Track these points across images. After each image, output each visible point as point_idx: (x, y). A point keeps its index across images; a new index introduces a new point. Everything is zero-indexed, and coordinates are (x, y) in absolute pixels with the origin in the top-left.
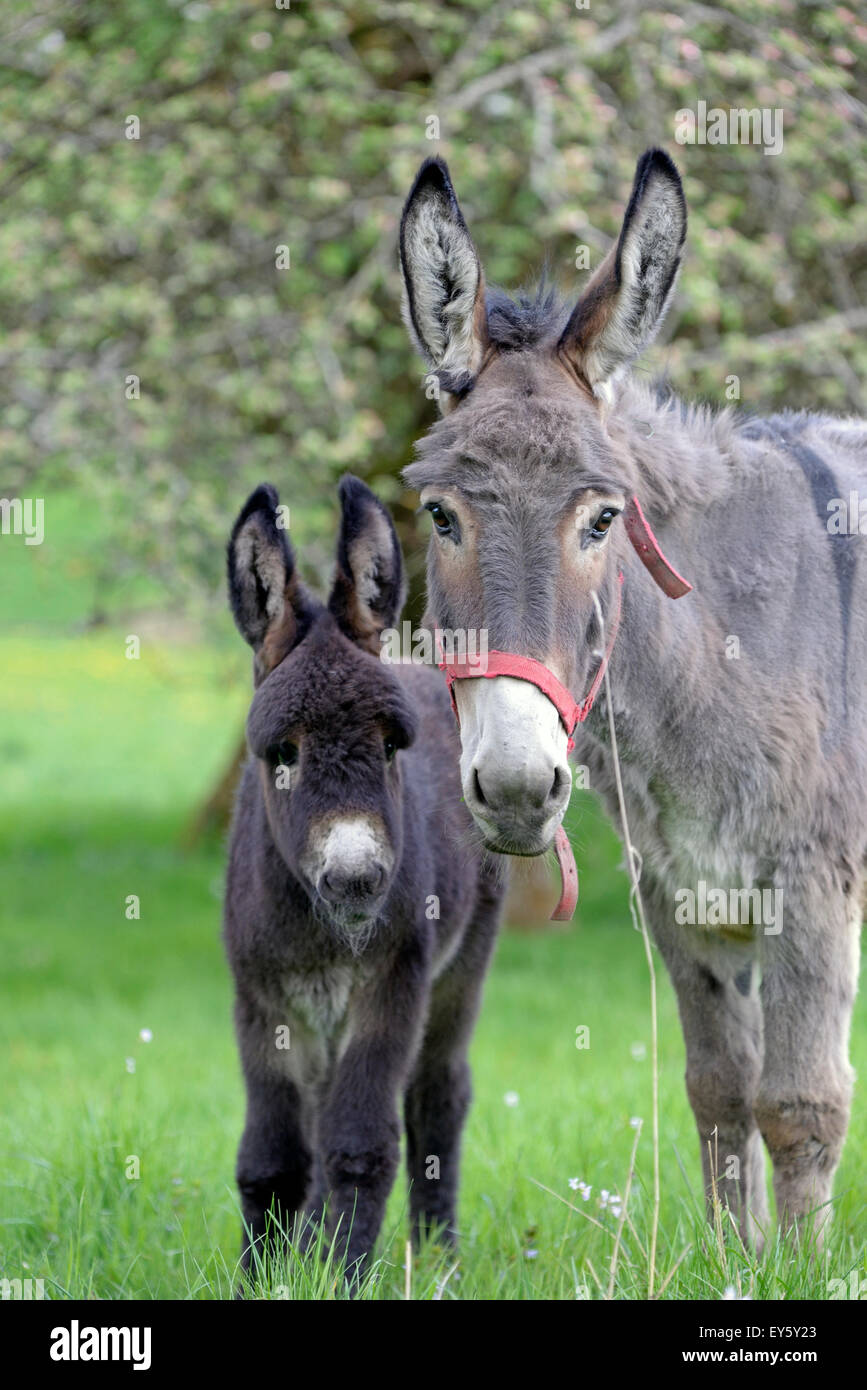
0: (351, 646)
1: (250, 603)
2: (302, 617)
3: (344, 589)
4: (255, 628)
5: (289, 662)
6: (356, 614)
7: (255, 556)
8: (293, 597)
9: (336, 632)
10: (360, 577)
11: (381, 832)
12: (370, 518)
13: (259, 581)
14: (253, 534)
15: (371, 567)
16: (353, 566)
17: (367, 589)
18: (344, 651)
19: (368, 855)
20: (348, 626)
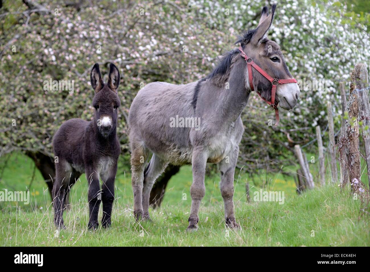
1: (94, 83)
2: (102, 85)
3: (110, 81)
4: (95, 87)
5: (100, 92)
6: (111, 85)
7: (95, 75)
9: (108, 87)
10: (112, 79)
11: (111, 120)
12: (114, 70)
13: (95, 79)
14: (94, 71)
15: (114, 78)
17: (113, 81)
18: (109, 90)
20: (110, 87)
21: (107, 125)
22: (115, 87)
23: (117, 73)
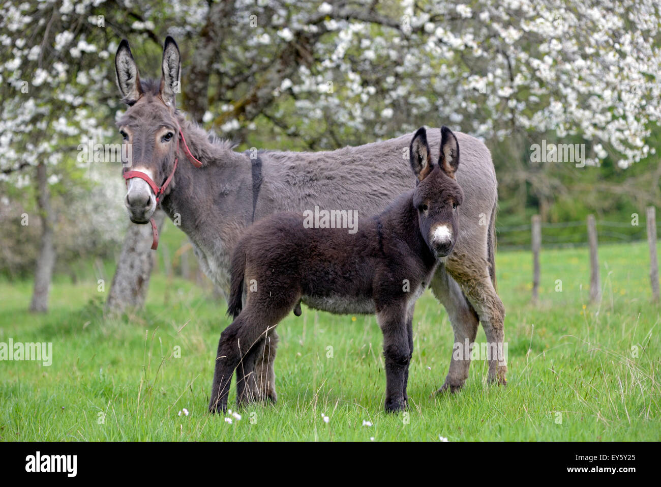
0: (445, 176)
1: (416, 162)
2: (431, 166)
3: (442, 159)
4: (417, 169)
5: (426, 179)
6: (445, 166)
7: (418, 148)
8: (429, 160)
9: (440, 170)
10: (447, 155)
11: (451, 230)
12: (450, 138)
13: (419, 156)
14: (418, 141)
15: (450, 152)
16: (444, 152)
17: (448, 159)
18: (442, 175)
19: (447, 237)
20: (444, 170)
21: (445, 241)
22: (453, 169)
23: (454, 142)
